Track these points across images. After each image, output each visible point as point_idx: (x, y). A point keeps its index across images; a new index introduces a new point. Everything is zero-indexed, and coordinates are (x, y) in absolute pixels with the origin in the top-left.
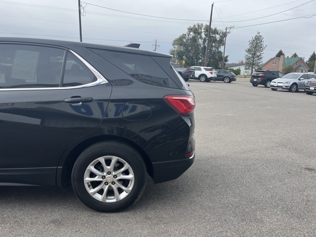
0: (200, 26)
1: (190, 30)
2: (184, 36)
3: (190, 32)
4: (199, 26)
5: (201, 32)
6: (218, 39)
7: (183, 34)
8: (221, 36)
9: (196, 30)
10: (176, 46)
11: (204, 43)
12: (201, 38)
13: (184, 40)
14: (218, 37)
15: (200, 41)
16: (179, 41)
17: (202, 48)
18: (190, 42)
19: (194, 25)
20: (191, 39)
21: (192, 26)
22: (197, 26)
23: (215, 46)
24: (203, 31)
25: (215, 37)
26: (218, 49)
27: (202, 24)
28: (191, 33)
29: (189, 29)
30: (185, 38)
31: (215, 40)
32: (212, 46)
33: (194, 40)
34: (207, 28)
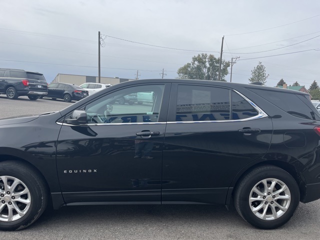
0: (204, 56)
1: (195, 59)
3: (194, 61)
4: (203, 55)
5: (205, 62)
6: (222, 68)
7: (188, 64)
8: (224, 66)
9: (200, 60)
10: (182, 75)
11: (208, 72)
12: (205, 67)
13: (189, 69)
15: (205, 70)
16: (184, 70)
17: (206, 76)
18: (195, 71)
19: (199, 55)
20: (195, 68)
21: (196, 56)
22: (201, 56)
23: (219, 75)
24: (207, 60)
26: (222, 77)
27: (206, 54)
28: (196, 63)
29: (193, 59)
30: (190, 67)
31: (218, 69)
32: (216, 75)
33: (199, 68)
34: (212, 58)
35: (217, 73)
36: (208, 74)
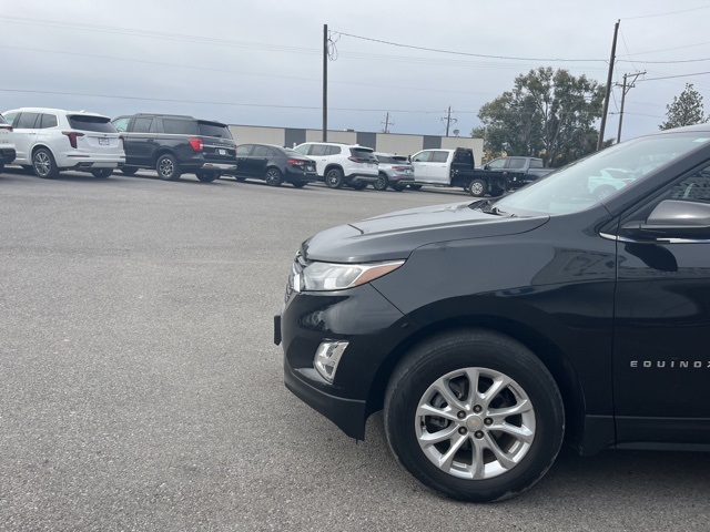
0: (545, 74)
1: (521, 82)
2: (506, 97)
3: (520, 88)
4: (542, 72)
5: (548, 87)
6: (589, 101)
7: (505, 94)
8: (595, 95)
9: (534, 83)
10: (490, 120)
11: (554, 111)
12: (547, 100)
13: (508, 107)
14: (588, 97)
15: (546, 108)
16: (495, 109)
17: (548, 124)
18: (521, 110)
19: (532, 72)
20: (522, 103)
21: (526, 74)
22: (537, 73)
23: (580, 118)
24: (552, 83)
25: (582, 97)
26: (587, 123)
27: (550, 69)
28: (525, 90)
29: (518, 81)
30: (508, 101)
31: (581, 105)
32: (573, 118)
33: (530, 104)
34: (563, 78)
35: (577, 114)
36: (554, 117)
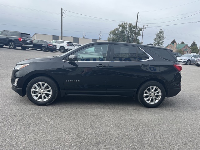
0: (126, 24)
1: (120, 26)
2: (116, 30)
3: (120, 27)
4: (125, 24)
5: (127, 28)
7: (116, 28)
8: (138, 30)
9: (123, 26)
10: (112, 35)
11: (128, 34)
12: (126, 31)
13: (117, 32)
15: (126, 33)
16: (114, 32)
17: (127, 37)
18: (120, 33)
19: (122, 23)
20: (120, 31)
21: (121, 24)
22: (124, 24)
24: (128, 26)
26: (136, 38)
28: (121, 28)
29: (119, 25)
31: (135, 33)
32: (133, 36)
33: (122, 32)
34: (130, 25)
35: (134, 35)
36: (128, 36)
